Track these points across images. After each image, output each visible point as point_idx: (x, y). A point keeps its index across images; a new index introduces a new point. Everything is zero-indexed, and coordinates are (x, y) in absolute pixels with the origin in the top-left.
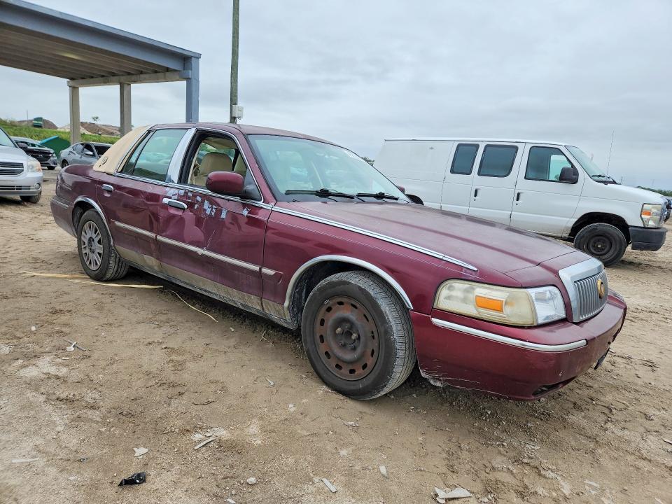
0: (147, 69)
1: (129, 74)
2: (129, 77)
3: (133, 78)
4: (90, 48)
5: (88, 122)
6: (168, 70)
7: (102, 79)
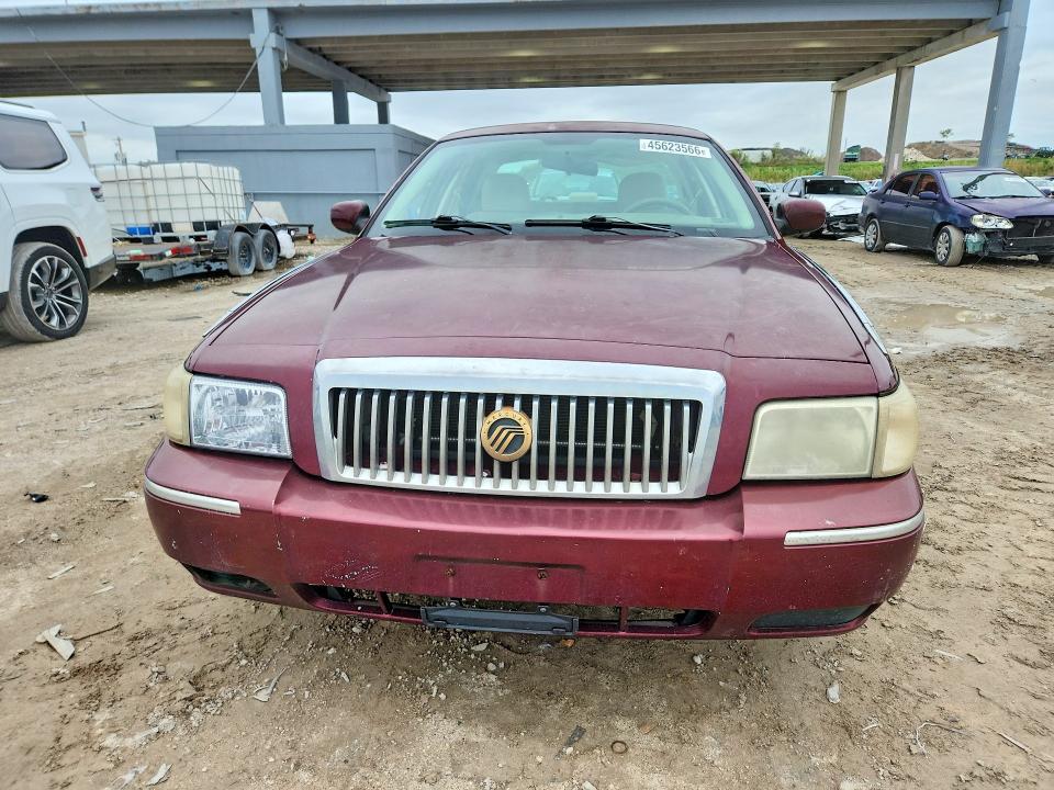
0: (936, 32)
1: (911, 49)
2: (908, 54)
3: (916, 54)
4: (831, 25)
5: (934, 140)
6: (970, 23)
7: (873, 69)
